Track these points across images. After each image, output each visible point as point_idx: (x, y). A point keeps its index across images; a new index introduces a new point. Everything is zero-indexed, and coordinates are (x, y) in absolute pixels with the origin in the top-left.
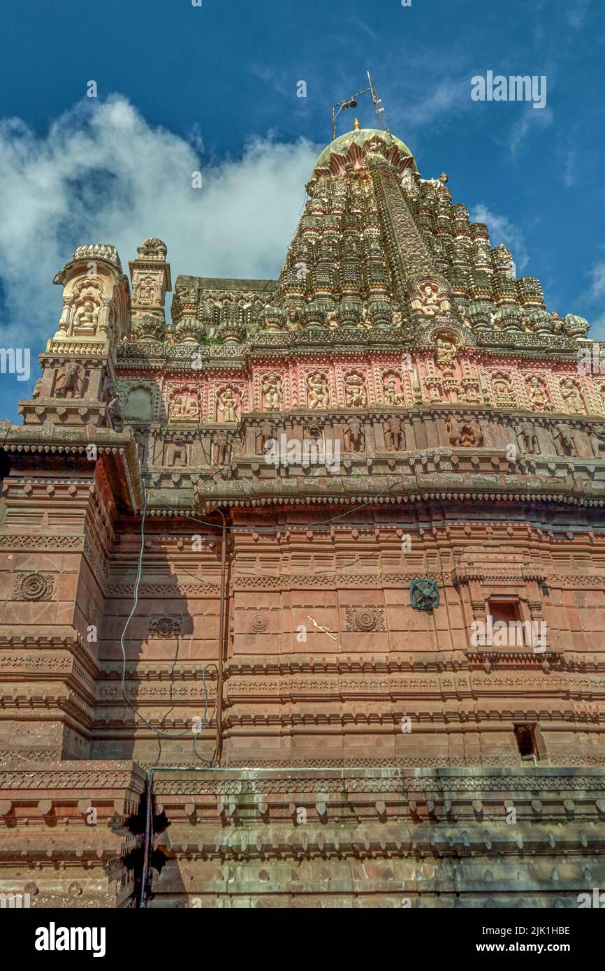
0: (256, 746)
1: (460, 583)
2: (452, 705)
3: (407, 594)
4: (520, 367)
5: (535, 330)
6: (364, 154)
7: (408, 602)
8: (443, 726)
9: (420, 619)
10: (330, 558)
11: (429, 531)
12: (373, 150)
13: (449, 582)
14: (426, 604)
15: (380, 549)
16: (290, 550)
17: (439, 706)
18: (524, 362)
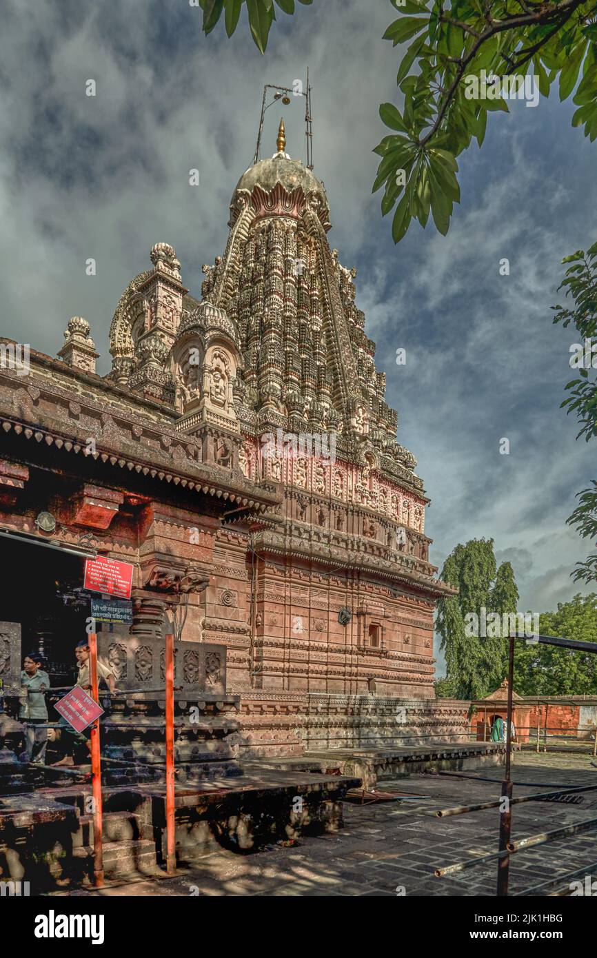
0: (273, 681)
1: (361, 614)
2: (348, 669)
3: (337, 615)
4: (393, 488)
5: (396, 459)
6: (304, 203)
7: (337, 619)
8: (342, 677)
9: (341, 628)
10: (307, 590)
11: (351, 584)
12: (312, 206)
13: (355, 612)
14: (344, 622)
15: (329, 589)
16: (290, 582)
17: (342, 669)
18: (395, 486)
